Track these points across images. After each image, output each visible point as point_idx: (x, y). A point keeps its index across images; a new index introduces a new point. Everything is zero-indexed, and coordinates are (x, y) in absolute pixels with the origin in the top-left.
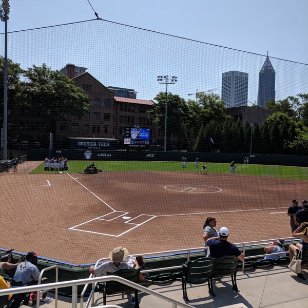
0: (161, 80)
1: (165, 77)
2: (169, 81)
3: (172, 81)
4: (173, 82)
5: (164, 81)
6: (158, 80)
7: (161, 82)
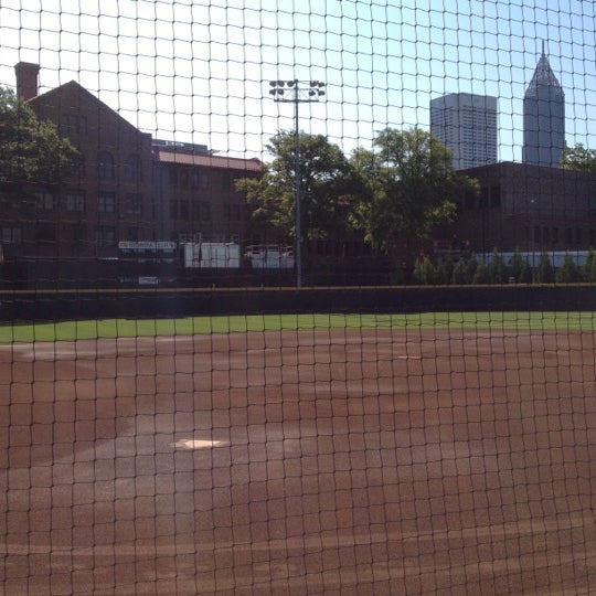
0: (281, 92)
1: (290, 84)
2: (303, 95)
3: (312, 94)
4: (313, 98)
5: (289, 94)
6: (273, 92)
7: (281, 97)
